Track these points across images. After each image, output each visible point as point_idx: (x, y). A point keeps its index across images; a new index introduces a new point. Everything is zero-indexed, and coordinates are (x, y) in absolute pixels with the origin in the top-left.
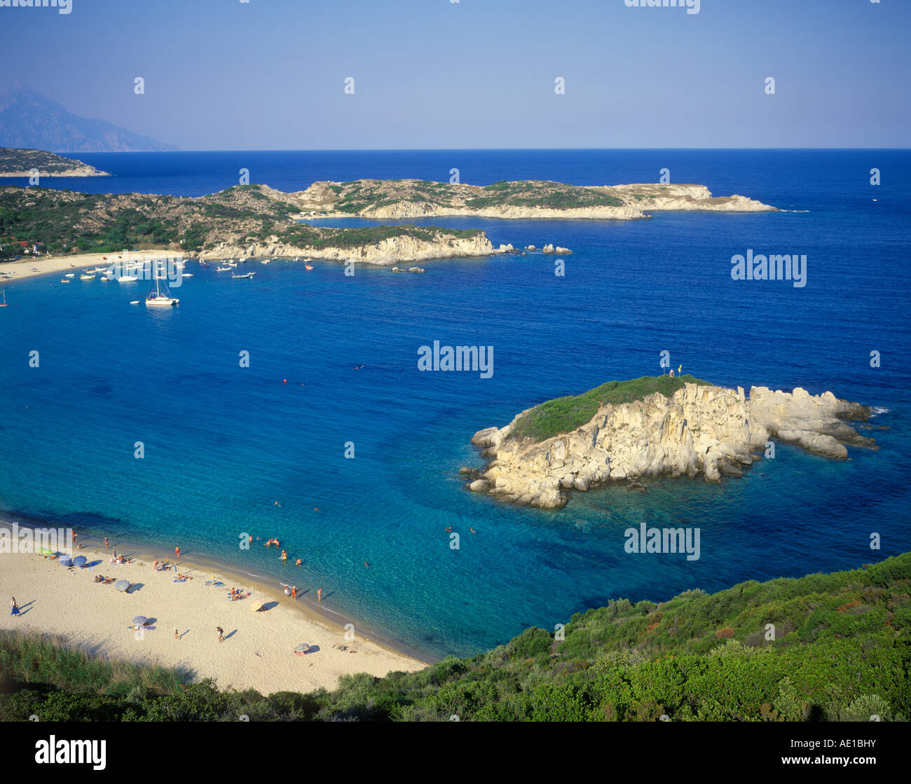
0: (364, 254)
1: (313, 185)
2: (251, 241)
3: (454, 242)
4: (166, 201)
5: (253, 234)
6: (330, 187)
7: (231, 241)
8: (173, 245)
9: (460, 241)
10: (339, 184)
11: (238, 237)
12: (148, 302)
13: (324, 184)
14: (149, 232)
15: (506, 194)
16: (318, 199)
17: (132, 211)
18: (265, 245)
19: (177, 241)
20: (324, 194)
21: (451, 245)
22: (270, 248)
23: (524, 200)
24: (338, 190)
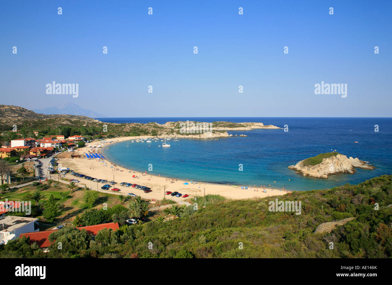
0: (200, 136)
1: (167, 123)
2: (170, 133)
3: (220, 134)
4: (143, 125)
5: (170, 132)
6: (172, 123)
7: (165, 133)
8: (149, 135)
9: (221, 133)
10: (174, 122)
11: (166, 133)
12: (163, 146)
13: (170, 122)
14: (142, 132)
15: (217, 125)
16: (169, 126)
17: (135, 127)
18: (173, 134)
19: (150, 134)
20: (171, 125)
21: (219, 134)
22: (175, 135)
23: (222, 126)
24: (174, 124)
